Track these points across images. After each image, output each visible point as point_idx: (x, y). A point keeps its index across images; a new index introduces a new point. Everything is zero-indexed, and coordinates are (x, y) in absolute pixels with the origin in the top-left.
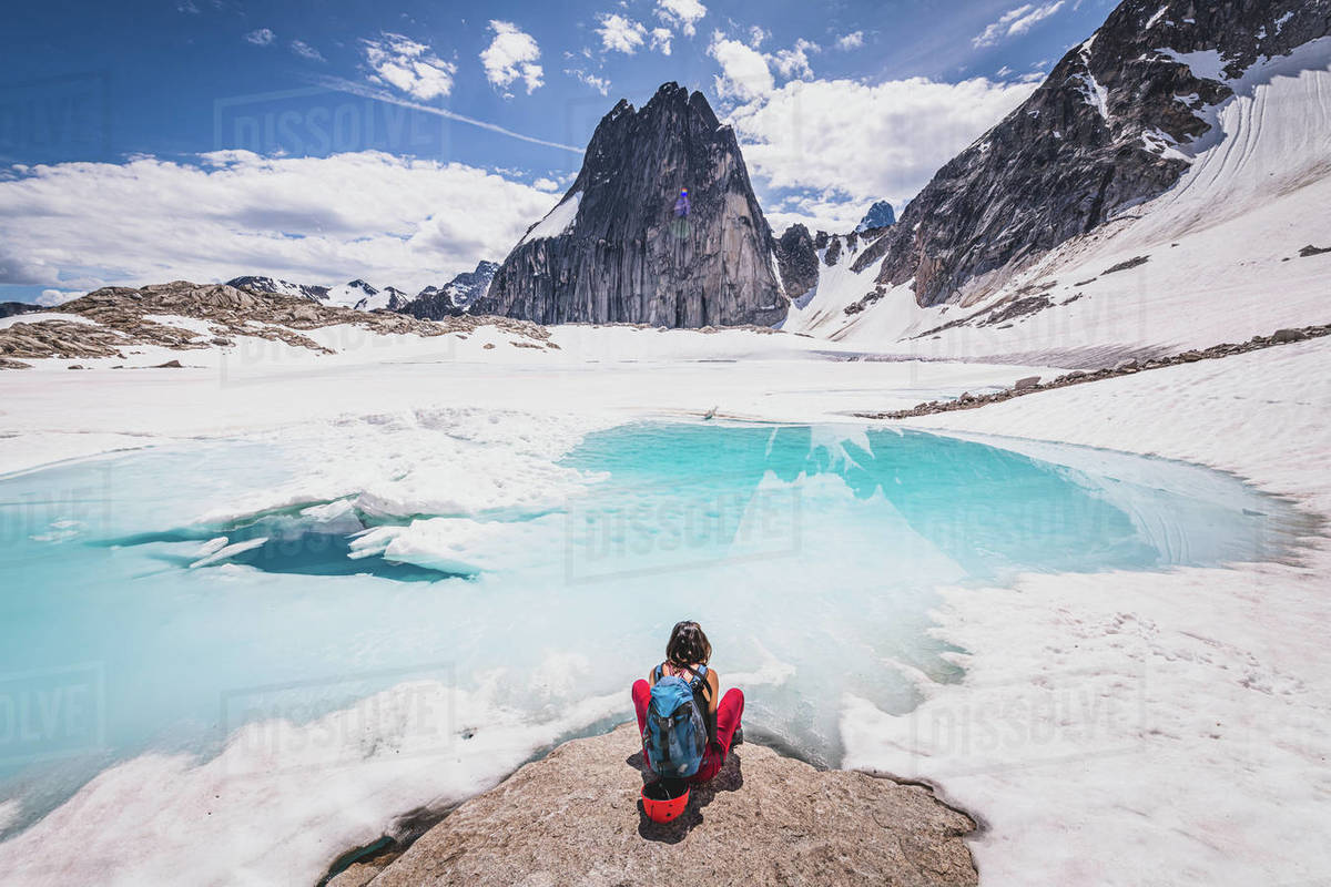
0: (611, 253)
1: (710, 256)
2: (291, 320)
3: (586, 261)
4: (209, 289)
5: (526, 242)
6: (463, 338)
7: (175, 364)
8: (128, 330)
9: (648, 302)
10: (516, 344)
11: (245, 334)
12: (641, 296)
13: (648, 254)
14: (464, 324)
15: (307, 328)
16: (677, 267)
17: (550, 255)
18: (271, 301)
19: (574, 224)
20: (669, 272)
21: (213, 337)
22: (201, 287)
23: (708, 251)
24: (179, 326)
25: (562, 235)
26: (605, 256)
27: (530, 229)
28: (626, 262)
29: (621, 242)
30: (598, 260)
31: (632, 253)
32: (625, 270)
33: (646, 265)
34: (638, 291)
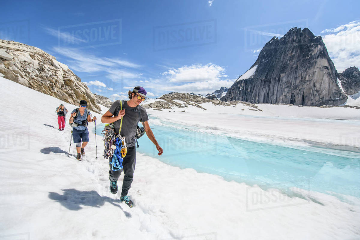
0: (267, 82)
1: (307, 81)
2: (197, 101)
3: (257, 85)
4: (182, 94)
5: (238, 81)
6: (235, 107)
7: (184, 111)
8: (171, 103)
9: (279, 97)
10: (250, 109)
11: (189, 104)
12: (277, 95)
13: (280, 82)
14: (234, 103)
15: (200, 103)
16: (292, 85)
17: (245, 84)
18: (193, 97)
19: (254, 75)
20: (289, 87)
21: (185, 105)
22: (181, 94)
23: (307, 79)
24: (179, 102)
25: (250, 78)
26: (264, 83)
27: (239, 77)
28: (272, 85)
29: (271, 79)
30: (261, 85)
31: (274, 82)
32: (271, 87)
33: (279, 85)
34: (275, 93)
